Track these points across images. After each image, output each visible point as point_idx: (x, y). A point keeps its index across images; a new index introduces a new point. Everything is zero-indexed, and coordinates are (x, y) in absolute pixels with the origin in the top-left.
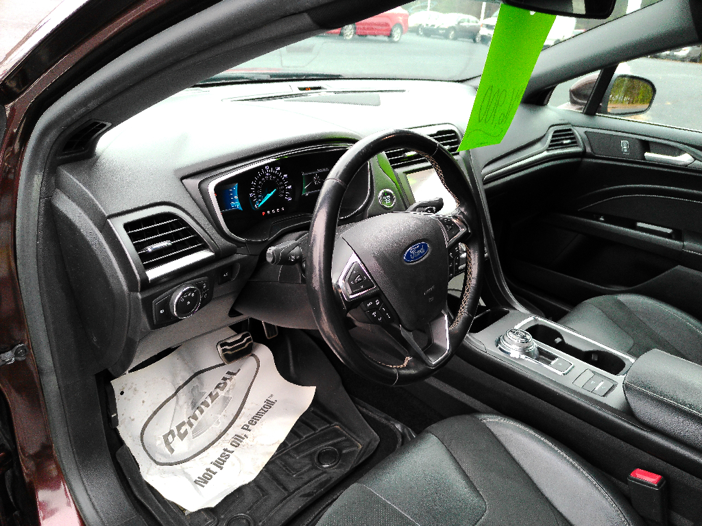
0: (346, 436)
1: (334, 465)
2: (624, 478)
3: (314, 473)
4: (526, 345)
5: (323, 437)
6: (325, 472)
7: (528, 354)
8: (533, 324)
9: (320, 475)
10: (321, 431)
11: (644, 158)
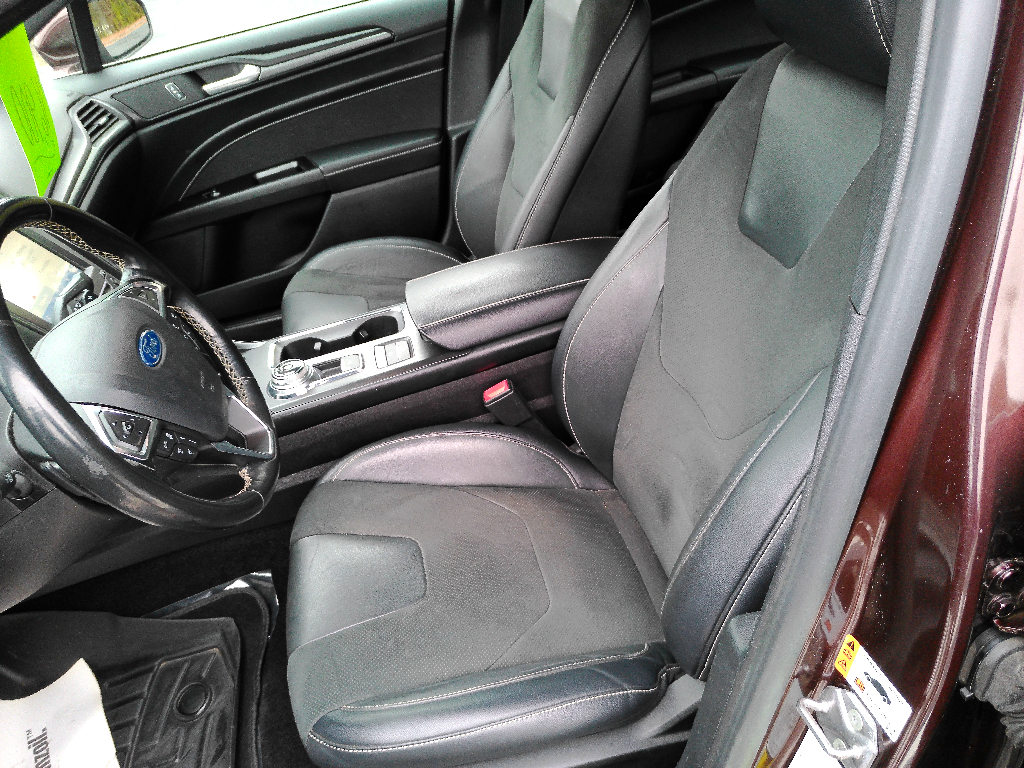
0: (186, 661)
1: (210, 700)
2: (482, 409)
3: (197, 731)
4: (304, 371)
5: (160, 690)
6: (209, 715)
7: (313, 379)
8: (280, 350)
9: (206, 725)
10: (148, 690)
11: (206, 94)
